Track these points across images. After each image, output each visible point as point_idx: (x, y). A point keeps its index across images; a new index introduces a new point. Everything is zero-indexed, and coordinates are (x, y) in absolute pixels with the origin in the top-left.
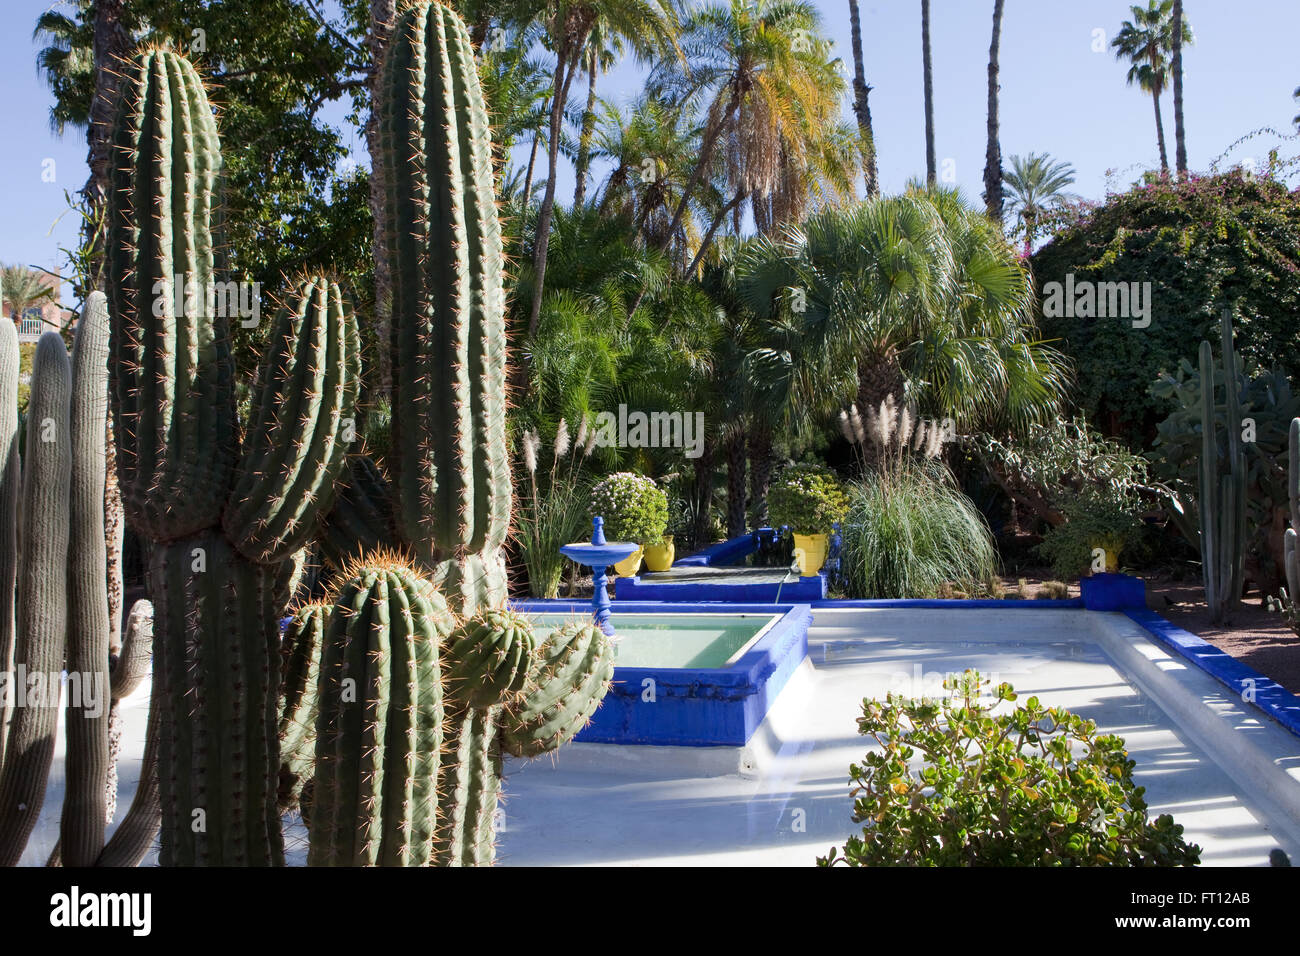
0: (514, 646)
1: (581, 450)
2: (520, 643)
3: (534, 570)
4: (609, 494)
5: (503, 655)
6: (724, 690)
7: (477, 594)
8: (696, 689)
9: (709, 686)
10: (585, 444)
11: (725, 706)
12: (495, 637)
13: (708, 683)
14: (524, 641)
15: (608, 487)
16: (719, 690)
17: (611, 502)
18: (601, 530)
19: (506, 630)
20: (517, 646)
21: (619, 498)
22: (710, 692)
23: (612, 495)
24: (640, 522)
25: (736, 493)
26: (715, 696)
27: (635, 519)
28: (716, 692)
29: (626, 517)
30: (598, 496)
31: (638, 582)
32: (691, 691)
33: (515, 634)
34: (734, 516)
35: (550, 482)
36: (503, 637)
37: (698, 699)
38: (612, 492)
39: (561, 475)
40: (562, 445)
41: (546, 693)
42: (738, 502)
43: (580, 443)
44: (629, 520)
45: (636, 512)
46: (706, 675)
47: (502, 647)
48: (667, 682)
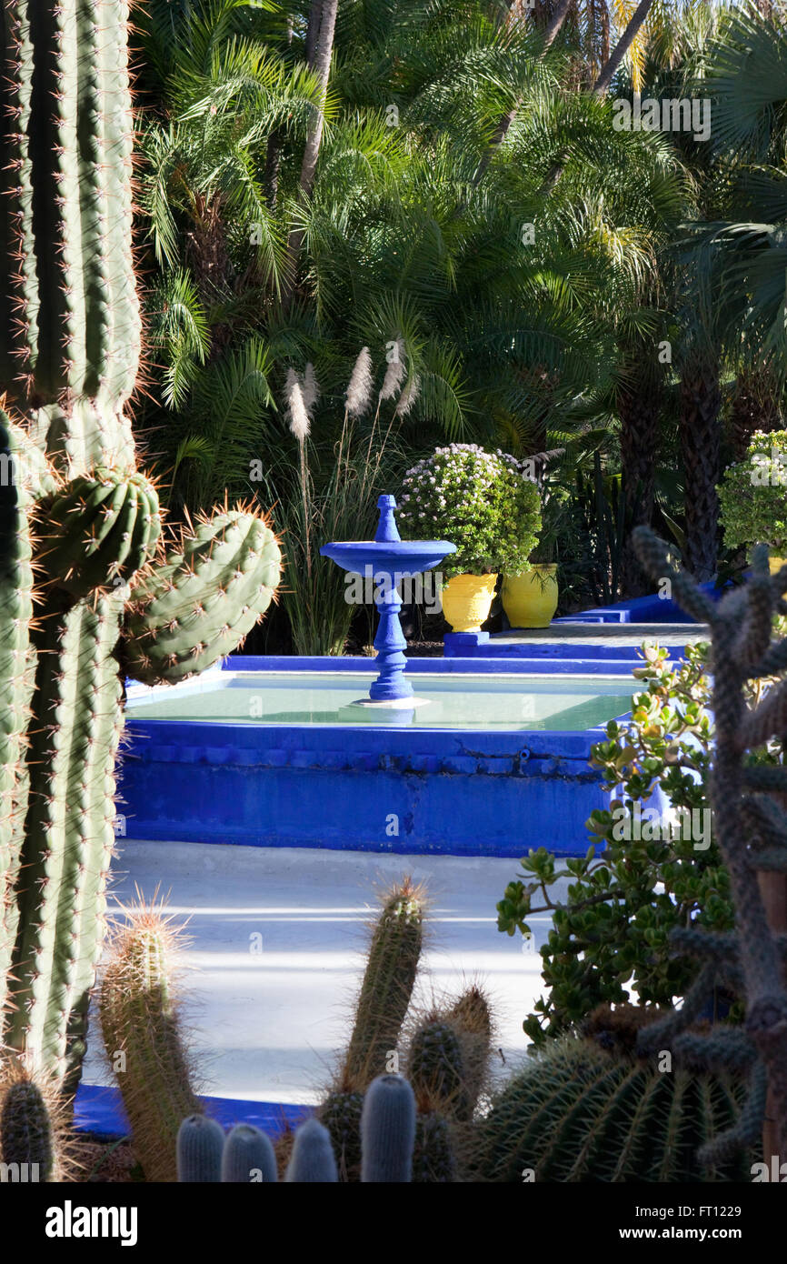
0: (126, 507)
1: (390, 405)
2: (134, 503)
3: (301, 619)
4: (433, 480)
5: (111, 516)
6: (570, 762)
7: (89, 453)
8: (524, 761)
9: (546, 757)
10: (397, 393)
11: (573, 790)
12: (102, 494)
13: (544, 752)
14: (140, 500)
15: (433, 470)
16: (561, 763)
17: (437, 496)
18: (391, 519)
19: (118, 485)
20: (130, 506)
21: (451, 488)
22: (546, 766)
23: (439, 483)
24: (489, 532)
25: (699, 504)
26: (554, 775)
27: (479, 526)
28: (557, 768)
29: (463, 523)
30: (415, 484)
31: (484, 639)
32: (516, 766)
33: (128, 495)
34: (694, 547)
35: (334, 460)
36: (112, 495)
37: (528, 781)
38: (440, 478)
39: (355, 449)
40: (358, 394)
41: (182, 595)
42: (702, 524)
43: (388, 391)
44: (469, 529)
45: (481, 514)
46: (541, 739)
47: (110, 507)
48: (477, 749)
